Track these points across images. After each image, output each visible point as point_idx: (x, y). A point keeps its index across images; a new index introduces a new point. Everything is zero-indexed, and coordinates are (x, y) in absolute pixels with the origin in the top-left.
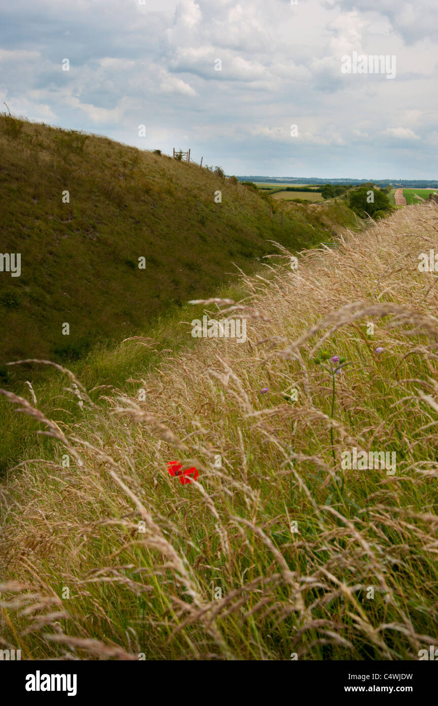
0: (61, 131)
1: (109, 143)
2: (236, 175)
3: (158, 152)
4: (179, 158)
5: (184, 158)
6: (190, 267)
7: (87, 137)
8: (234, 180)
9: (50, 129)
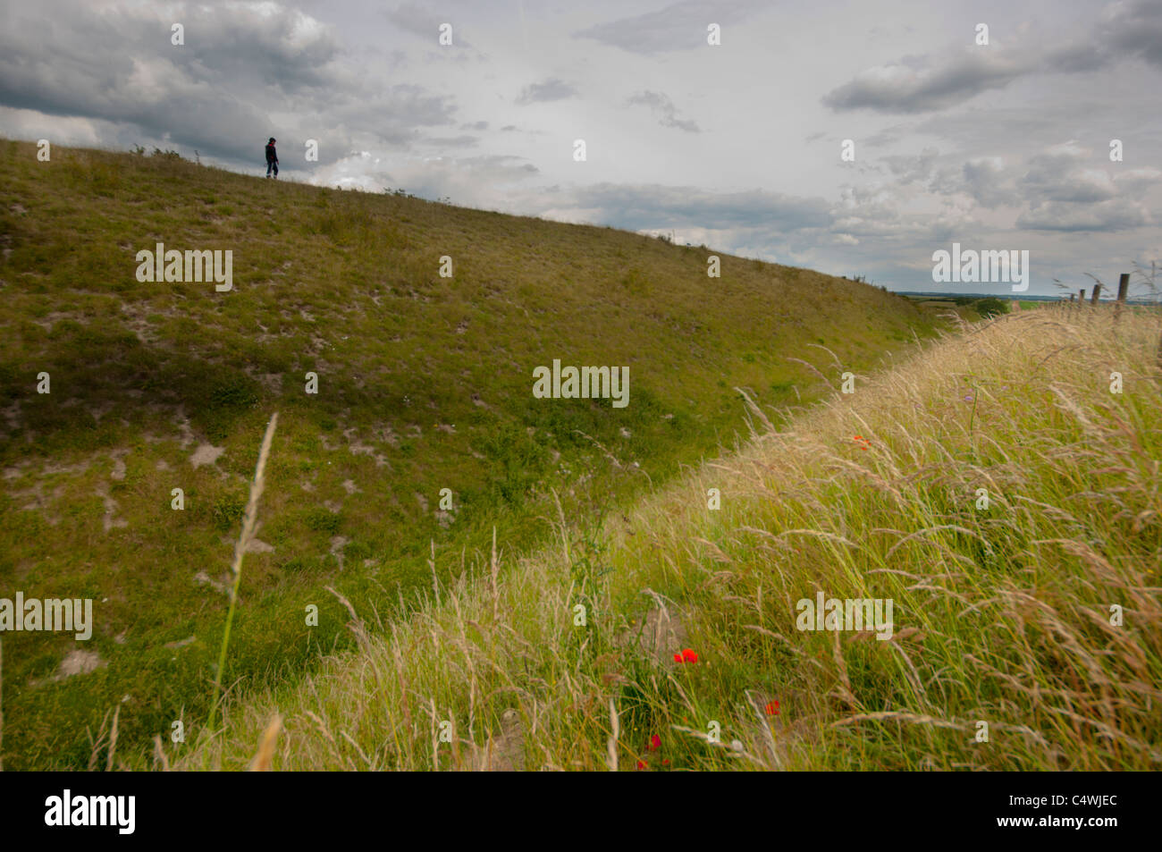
0: (786, 267)
1: (814, 273)
2: (895, 291)
3: (844, 278)
4: (857, 281)
5: (861, 281)
6: (860, 345)
7: (801, 270)
8: (893, 294)
9: (780, 267)
